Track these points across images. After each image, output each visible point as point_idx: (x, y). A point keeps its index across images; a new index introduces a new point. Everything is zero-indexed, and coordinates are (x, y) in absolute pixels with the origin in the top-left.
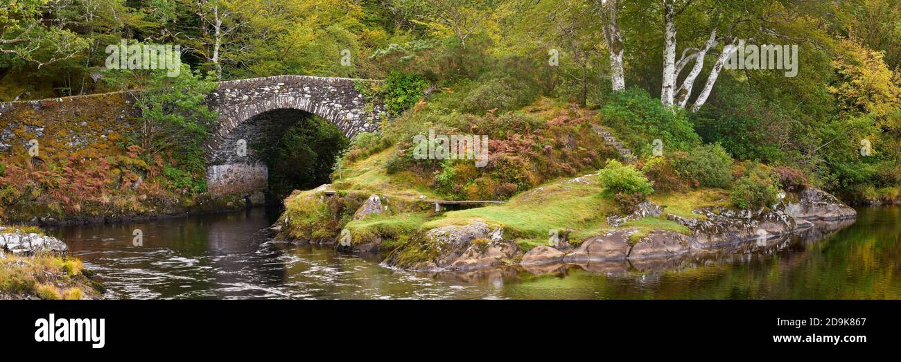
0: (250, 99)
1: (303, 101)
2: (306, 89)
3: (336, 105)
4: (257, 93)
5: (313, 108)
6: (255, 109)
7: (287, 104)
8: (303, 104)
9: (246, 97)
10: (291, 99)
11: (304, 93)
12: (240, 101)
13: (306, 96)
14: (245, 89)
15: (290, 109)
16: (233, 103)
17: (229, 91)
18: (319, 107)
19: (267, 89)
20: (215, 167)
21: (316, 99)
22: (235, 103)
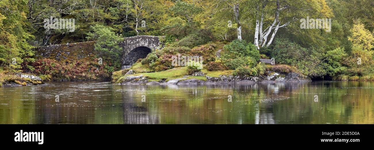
0: (133, 43)
1: (146, 44)
2: (147, 40)
3: (154, 45)
4: (135, 41)
5: (149, 46)
6: (134, 47)
7: (142, 45)
8: (146, 45)
9: (132, 43)
10: (144, 43)
11: (147, 41)
12: (131, 44)
13: (147, 42)
14: (132, 40)
15: (143, 46)
16: (129, 45)
17: (128, 41)
18: (150, 46)
19: (138, 40)
20: (125, 66)
21: (150, 43)
22: (130, 44)
